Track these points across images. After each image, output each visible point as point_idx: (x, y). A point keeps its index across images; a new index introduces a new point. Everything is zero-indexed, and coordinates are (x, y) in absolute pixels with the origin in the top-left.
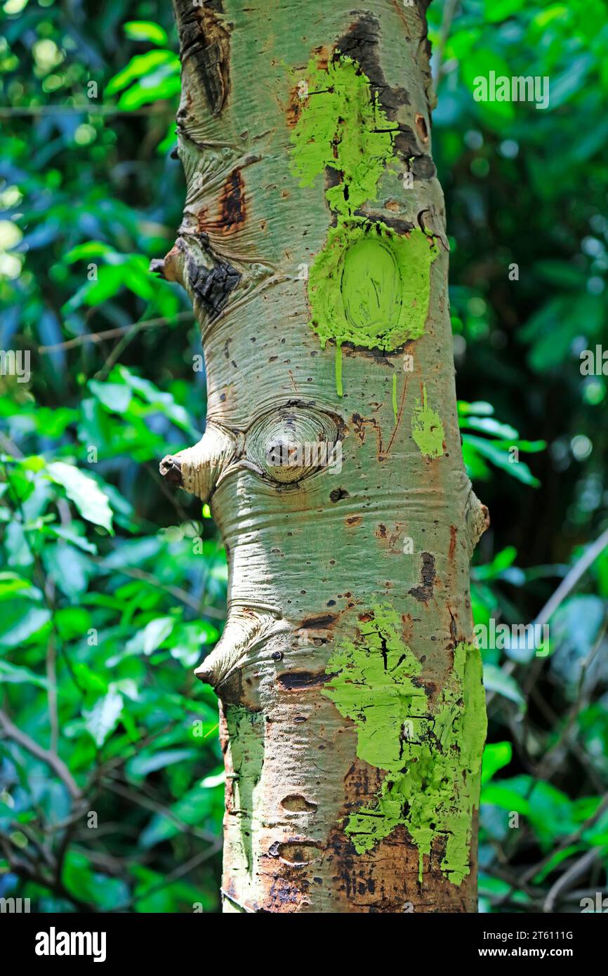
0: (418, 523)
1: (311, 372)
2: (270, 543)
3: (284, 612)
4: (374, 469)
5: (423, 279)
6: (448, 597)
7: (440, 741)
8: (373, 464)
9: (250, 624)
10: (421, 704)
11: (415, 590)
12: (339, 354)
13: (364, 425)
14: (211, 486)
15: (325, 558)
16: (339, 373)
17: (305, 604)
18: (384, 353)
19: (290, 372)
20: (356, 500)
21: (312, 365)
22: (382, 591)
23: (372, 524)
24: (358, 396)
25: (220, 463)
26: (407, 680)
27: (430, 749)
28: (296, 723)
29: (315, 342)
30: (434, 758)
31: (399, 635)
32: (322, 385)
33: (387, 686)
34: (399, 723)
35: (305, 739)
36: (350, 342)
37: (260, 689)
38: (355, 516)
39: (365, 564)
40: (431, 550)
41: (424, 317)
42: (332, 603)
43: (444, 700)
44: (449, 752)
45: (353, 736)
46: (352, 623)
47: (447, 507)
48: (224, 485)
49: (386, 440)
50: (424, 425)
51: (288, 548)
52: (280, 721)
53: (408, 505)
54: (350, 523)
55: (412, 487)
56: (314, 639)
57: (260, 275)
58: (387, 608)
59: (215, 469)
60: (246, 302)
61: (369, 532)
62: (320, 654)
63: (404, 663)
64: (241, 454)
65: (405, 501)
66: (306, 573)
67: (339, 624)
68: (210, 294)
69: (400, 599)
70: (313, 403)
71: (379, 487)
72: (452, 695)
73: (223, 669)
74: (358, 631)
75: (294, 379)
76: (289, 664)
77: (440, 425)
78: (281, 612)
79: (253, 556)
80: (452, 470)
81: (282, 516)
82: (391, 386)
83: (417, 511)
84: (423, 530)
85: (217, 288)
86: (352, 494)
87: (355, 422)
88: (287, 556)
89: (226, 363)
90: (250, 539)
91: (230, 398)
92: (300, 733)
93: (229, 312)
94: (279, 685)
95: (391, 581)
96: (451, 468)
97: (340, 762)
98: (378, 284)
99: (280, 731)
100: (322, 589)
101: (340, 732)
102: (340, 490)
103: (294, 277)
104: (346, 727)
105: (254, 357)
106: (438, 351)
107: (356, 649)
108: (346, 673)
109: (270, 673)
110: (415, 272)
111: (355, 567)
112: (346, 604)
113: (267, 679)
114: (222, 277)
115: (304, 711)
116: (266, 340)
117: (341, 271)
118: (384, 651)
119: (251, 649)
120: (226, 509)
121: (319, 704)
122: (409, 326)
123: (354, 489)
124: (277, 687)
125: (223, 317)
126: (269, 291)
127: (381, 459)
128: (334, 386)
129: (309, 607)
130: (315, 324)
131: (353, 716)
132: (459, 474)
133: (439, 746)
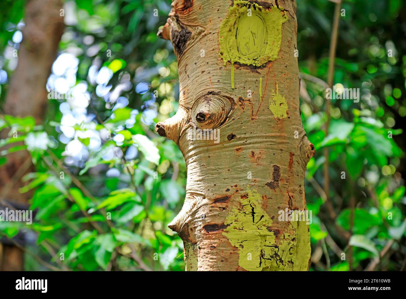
0: (271, 150)
1: (220, 77)
2: (201, 161)
3: (206, 195)
4: (249, 124)
5: (278, 31)
6: (288, 187)
7: (281, 259)
8: (248, 121)
9: (192, 202)
10: (272, 240)
11: (269, 183)
12: (233, 68)
13: (245, 102)
14: (178, 136)
15: (225, 168)
16: (232, 77)
17: (215, 191)
18: (256, 67)
19: (210, 78)
20: (240, 139)
21: (220, 74)
22: (253, 184)
23: (247, 151)
24: (242, 88)
25: (182, 125)
26: (264, 228)
27: (277, 262)
28: (211, 249)
29: (222, 62)
30: (279, 267)
31: (261, 206)
32: (224, 83)
33: (254, 231)
34: (260, 249)
35: (215, 257)
36: (238, 62)
37: (196, 233)
38: (240, 147)
39: (244, 170)
40: (278, 164)
41: (278, 50)
42: (228, 190)
43: (284, 238)
44: (287, 264)
45: (237, 255)
46: (237, 199)
47: (288, 143)
48: (183, 135)
49: (255, 110)
50: (276, 103)
51: (208, 164)
52: (204, 248)
53: (266, 142)
54: (237, 151)
55: (268, 133)
56: (220, 208)
57: (199, 32)
58: (254, 192)
59: (180, 128)
60: (193, 46)
61: (246, 155)
62: (222, 215)
63: (263, 219)
64: (190, 119)
65: (265, 140)
66: (217, 176)
67: (231, 200)
68: (179, 44)
69: (261, 188)
70: (220, 92)
71: (251, 133)
72: (289, 236)
73: (180, 224)
74: (240, 204)
75: (212, 81)
76: (208, 220)
77: (285, 103)
78: (205, 195)
79: (195, 168)
80: (292, 125)
81: (206, 148)
82: (259, 83)
83: (271, 145)
84: (274, 154)
85: (182, 40)
86: (238, 136)
87: (240, 101)
88: (208, 168)
89: (186, 76)
90: (193, 160)
91: (187, 93)
92: (212, 254)
93: (187, 51)
94: (204, 230)
95: (257, 179)
96: (291, 124)
97: (231, 268)
98: (254, 34)
99: (204, 253)
100: (224, 183)
101: (231, 253)
102: (232, 134)
103: (213, 31)
104: (234, 251)
105: (196, 72)
106: (286, 67)
107: (239, 212)
108: (234, 224)
109: (200, 225)
110: (274, 28)
111: (239, 172)
112: (235, 190)
113: (199, 228)
114: (183, 35)
115: (214, 243)
116: (201, 63)
117: (236, 28)
118: (253, 213)
119: (192, 213)
120: (185, 147)
121: (221, 239)
122: (270, 54)
123: (239, 134)
124: (203, 232)
125: (184, 54)
126: (202, 39)
127: (252, 119)
128: (230, 84)
129: (217, 192)
130: (222, 54)
131: (237, 246)
132: (296, 127)
133: (281, 261)
